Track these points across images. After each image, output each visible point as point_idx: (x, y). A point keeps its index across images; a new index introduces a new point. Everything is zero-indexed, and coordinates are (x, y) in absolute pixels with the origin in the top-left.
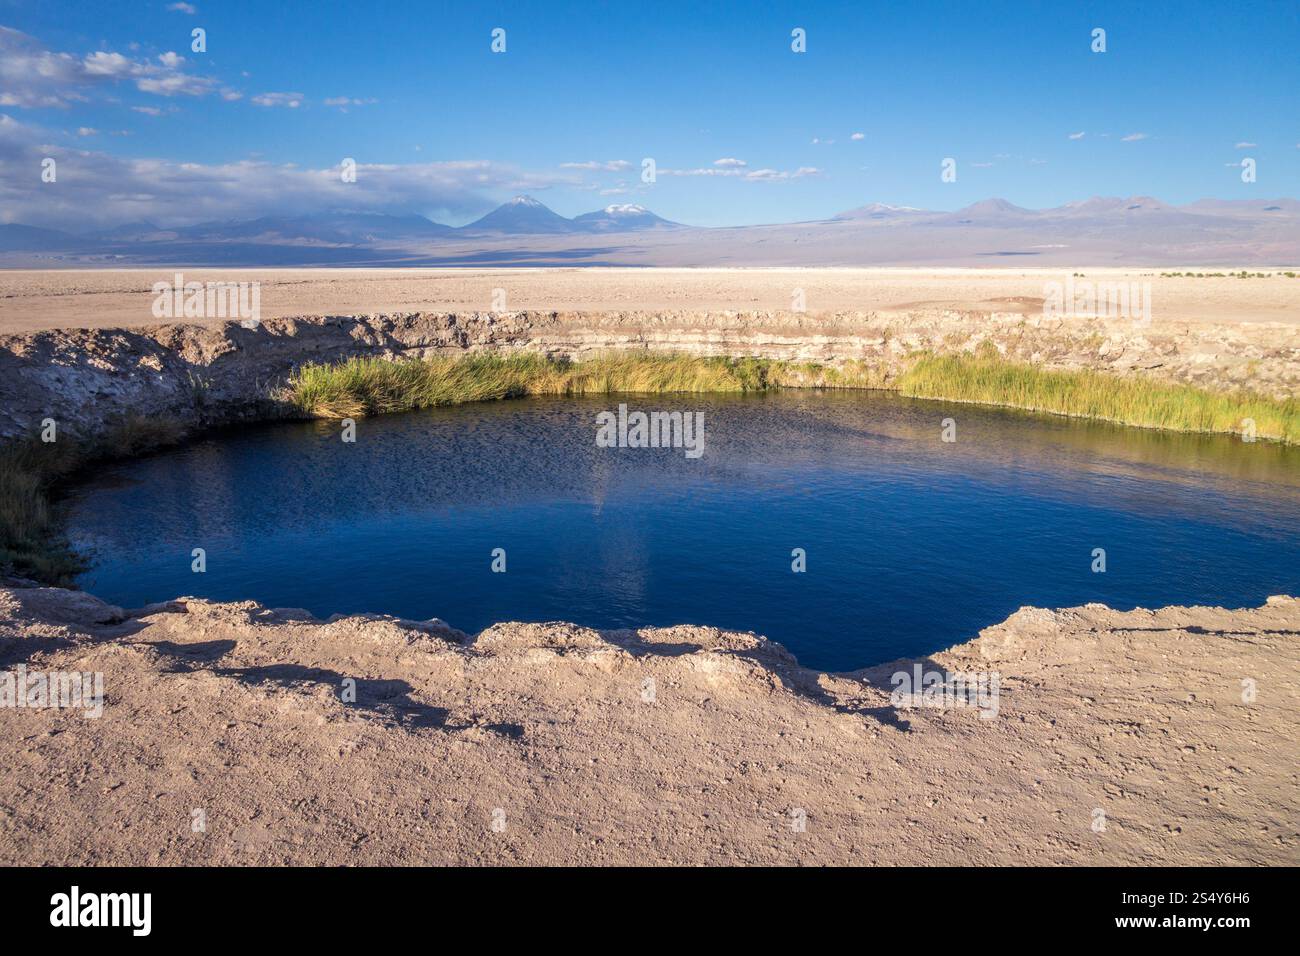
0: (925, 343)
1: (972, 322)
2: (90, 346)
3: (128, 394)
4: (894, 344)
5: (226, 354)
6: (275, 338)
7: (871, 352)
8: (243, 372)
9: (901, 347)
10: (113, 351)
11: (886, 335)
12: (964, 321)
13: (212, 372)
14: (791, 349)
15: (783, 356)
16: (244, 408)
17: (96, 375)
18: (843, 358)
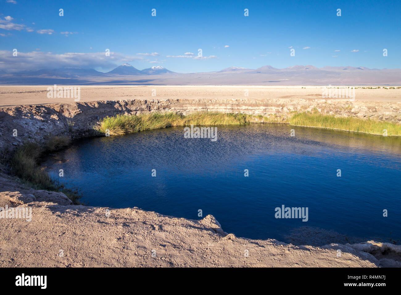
0: (295, 109)
1: (309, 102)
2: (34, 112)
3: (49, 128)
4: (285, 109)
5: (78, 114)
6: (92, 108)
7: (278, 112)
8: (83, 120)
9: (287, 110)
10: (42, 113)
11: (283, 106)
12: (307, 102)
13: (74, 120)
14: (253, 111)
15: (251, 113)
16: (84, 132)
17: (38, 122)
18: (269, 114)
